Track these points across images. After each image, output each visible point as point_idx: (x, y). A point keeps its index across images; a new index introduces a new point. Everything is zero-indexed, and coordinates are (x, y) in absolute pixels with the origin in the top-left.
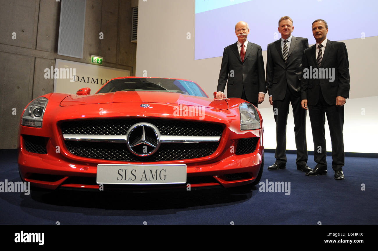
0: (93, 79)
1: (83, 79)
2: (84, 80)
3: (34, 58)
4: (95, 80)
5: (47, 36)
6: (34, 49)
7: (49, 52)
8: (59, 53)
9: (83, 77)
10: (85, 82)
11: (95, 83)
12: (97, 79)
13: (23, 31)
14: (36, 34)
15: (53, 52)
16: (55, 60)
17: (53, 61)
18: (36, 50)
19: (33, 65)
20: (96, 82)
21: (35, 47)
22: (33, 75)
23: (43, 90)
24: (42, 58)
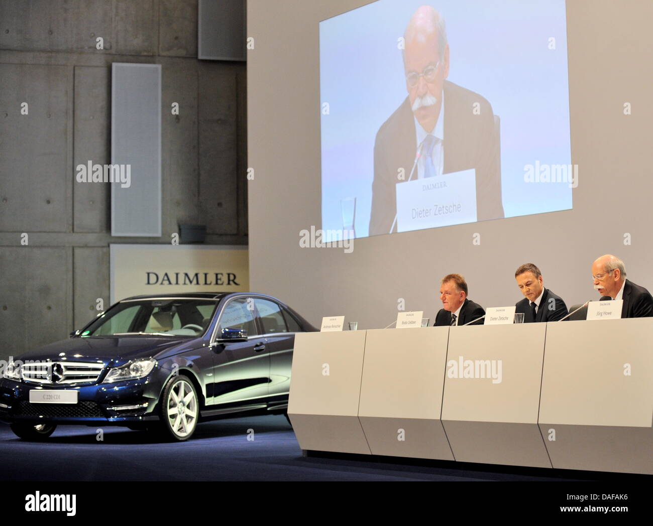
0: (186, 274)
1: (166, 278)
2: (168, 280)
3: (71, 249)
4: (192, 276)
5: (91, 203)
6: (70, 232)
7: (96, 233)
8: (114, 233)
9: (166, 274)
10: (170, 283)
11: (191, 282)
12: (196, 275)
13: (48, 202)
14: (71, 203)
15: (104, 231)
16: (109, 246)
17: (105, 250)
18: (74, 234)
19: (71, 261)
20: (195, 281)
21: (71, 227)
22: (72, 282)
23: (92, 308)
24: (86, 246)
